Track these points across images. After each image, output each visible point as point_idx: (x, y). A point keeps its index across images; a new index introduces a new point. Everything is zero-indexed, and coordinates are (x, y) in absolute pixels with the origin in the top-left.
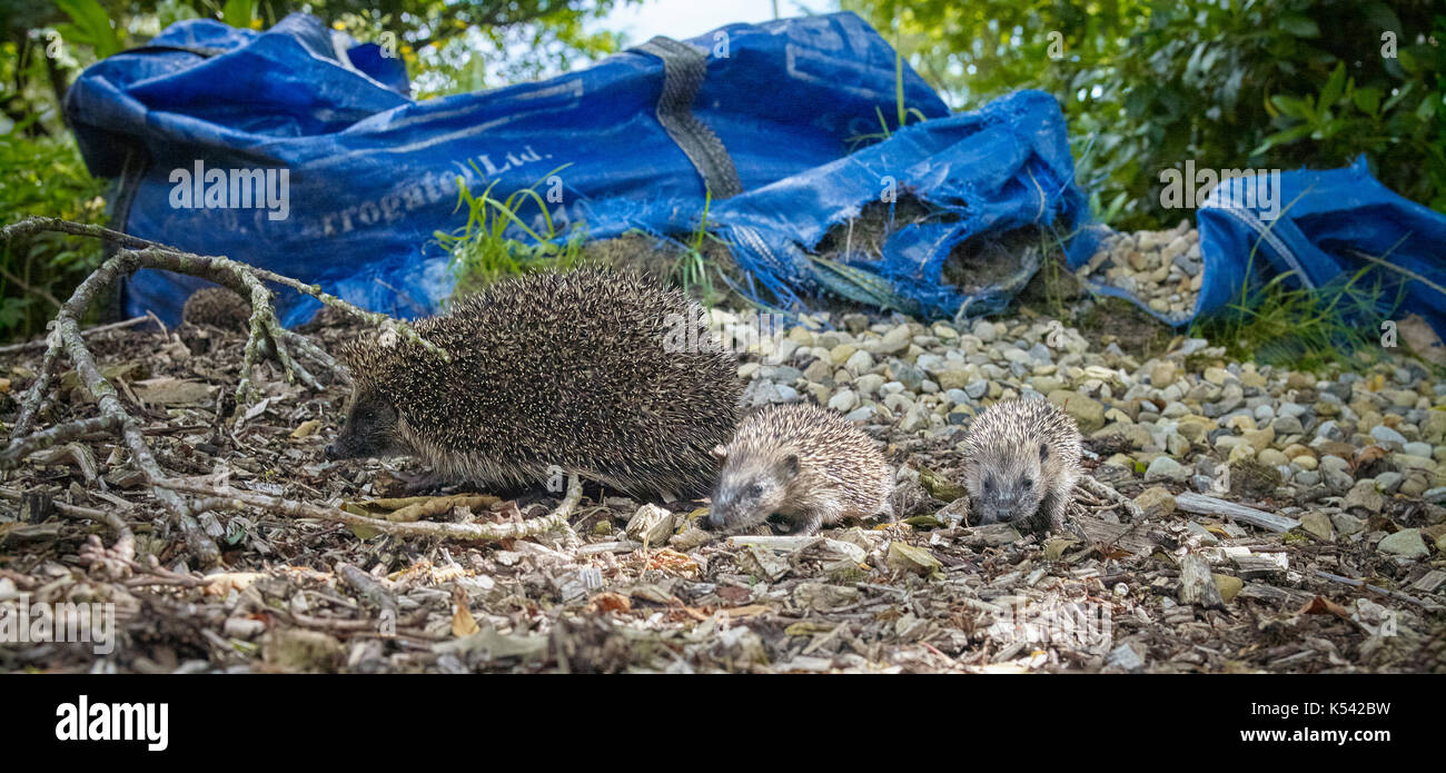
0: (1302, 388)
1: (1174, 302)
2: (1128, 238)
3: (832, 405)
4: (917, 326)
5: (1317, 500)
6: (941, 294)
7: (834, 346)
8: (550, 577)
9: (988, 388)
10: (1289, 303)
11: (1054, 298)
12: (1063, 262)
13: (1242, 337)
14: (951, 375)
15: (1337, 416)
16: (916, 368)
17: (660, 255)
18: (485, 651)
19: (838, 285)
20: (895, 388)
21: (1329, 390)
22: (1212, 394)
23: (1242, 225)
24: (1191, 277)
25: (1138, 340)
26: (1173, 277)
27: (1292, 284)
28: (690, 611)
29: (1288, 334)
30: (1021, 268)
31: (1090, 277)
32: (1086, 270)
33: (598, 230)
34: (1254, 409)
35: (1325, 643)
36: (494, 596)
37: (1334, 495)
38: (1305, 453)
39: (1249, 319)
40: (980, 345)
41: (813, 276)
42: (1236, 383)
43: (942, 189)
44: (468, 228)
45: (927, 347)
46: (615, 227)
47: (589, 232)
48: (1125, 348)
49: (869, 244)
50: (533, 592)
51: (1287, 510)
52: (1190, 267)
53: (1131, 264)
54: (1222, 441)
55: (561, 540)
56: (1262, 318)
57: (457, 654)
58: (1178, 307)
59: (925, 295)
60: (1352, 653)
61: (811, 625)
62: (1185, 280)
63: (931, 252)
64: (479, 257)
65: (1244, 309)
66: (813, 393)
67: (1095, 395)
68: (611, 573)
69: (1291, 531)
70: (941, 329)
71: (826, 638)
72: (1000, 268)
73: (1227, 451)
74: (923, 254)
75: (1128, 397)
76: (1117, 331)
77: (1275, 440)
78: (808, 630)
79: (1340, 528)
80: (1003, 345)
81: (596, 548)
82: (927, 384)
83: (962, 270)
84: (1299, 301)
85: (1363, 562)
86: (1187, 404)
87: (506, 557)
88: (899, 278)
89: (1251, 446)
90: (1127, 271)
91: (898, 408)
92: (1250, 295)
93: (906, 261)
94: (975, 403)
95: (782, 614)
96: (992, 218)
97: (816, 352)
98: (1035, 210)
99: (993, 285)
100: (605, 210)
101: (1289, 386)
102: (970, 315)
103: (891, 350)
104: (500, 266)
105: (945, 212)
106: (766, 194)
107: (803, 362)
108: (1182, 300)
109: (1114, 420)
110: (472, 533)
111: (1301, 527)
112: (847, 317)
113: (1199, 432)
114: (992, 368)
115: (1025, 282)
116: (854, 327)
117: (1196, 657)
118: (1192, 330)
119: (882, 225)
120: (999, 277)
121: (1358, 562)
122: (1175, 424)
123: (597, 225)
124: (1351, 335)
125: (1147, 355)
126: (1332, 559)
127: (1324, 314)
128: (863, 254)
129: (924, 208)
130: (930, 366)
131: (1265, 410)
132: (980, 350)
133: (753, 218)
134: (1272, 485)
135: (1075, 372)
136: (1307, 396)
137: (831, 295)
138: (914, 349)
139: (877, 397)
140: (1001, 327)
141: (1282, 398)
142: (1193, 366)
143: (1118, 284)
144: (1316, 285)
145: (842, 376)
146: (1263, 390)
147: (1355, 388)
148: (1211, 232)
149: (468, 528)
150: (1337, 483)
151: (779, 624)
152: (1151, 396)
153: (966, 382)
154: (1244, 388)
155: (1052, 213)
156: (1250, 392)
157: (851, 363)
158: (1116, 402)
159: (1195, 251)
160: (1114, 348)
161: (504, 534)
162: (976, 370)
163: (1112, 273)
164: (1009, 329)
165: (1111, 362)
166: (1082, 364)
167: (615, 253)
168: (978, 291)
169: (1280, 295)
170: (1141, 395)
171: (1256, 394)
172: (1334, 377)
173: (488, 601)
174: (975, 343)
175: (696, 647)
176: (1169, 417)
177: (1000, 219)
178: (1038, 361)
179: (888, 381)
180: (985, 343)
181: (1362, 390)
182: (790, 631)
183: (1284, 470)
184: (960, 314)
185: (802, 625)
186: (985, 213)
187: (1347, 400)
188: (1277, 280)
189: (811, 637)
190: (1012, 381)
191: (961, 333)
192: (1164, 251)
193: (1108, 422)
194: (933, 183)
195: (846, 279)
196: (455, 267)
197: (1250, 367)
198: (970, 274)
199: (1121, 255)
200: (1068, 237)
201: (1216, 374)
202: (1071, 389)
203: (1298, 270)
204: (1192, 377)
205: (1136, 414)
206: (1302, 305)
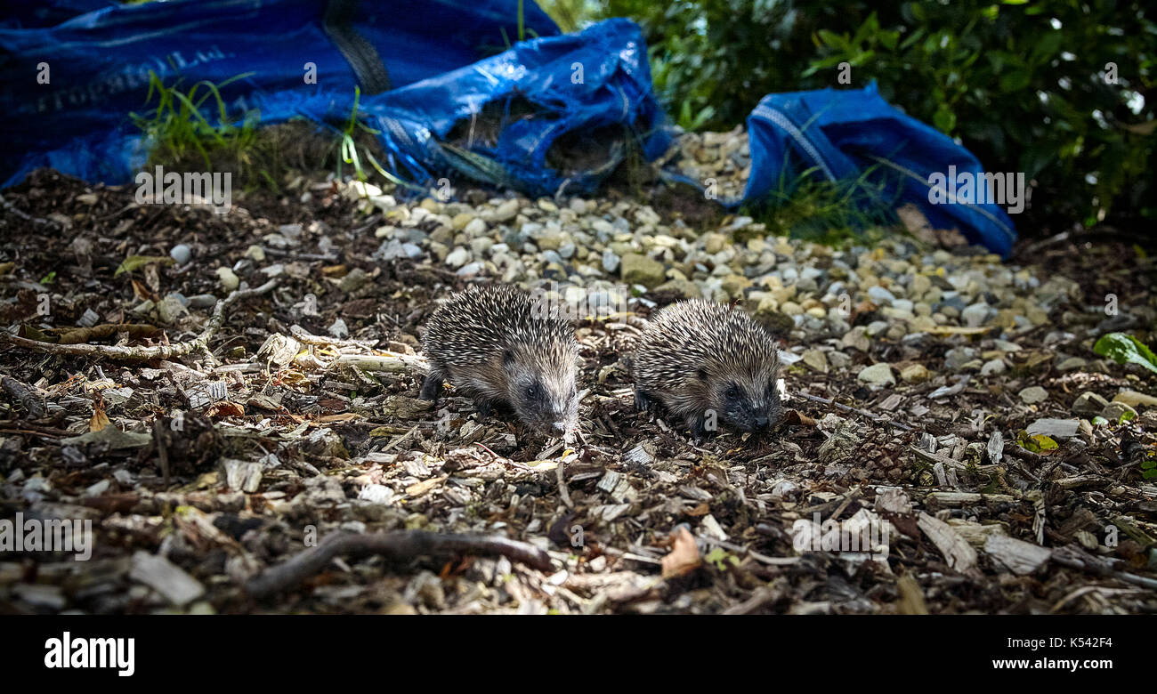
0: (821, 257)
1: (728, 188)
2: (695, 138)
3: (448, 261)
4: (525, 202)
5: (820, 341)
6: (544, 176)
7: (456, 215)
8: (182, 389)
9: (576, 251)
10: (816, 193)
11: (635, 182)
12: (642, 154)
13: (781, 217)
14: (548, 240)
15: (845, 279)
16: (521, 234)
17: (320, 139)
18: (104, 444)
19: (463, 167)
20: (501, 250)
21: (841, 259)
22: (751, 259)
23: (781, 131)
24: (742, 169)
25: (698, 217)
26: (728, 169)
27: (818, 177)
28: (294, 417)
29: (815, 215)
30: (608, 158)
31: (664, 167)
32: (661, 161)
33: (270, 116)
34: (782, 272)
35: (793, 446)
36: (132, 403)
37: (833, 337)
38: (816, 306)
39: (786, 203)
40: (574, 217)
41: (441, 158)
42: (771, 252)
43: (546, 93)
44: (160, 110)
45: (533, 218)
46: (283, 114)
47: (260, 118)
48: (689, 223)
49: (488, 136)
50: (167, 400)
51: (796, 349)
52: (742, 161)
53: (697, 158)
54: (754, 295)
55: (201, 361)
56: (797, 203)
57: (79, 446)
58: (733, 193)
59: (532, 176)
60: (812, 453)
61: (390, 428)
62: (737, 170)
63: (537, 143)
64: (169, 135)
65: (782, 195)
66: (435, 251)
67: (660, 258)
68: (237, 387)
69: (795, 364)
70: (545, 204)
71: (401, 438)
72: (593, 157)
73: (757, 303)
74: (531, 145)
75: (687, 260)
76: (683, 209)
77: (797, 296)
78: (388, 432)
79: (833, 362)
80: (592, 218)
81: (231, 368)
82: (528, 247)
83: (562, 158)
84: (823, 190)
85: (843, 388)
86: (732, 267)
87: (149, 373)
88: (511, 162)
89: (776, 300)
90: (693, 163)
91: (503, 265)
92: (787, 183)
93: (518, 149)
94: (566, 263)
95: (370, 421)
96: (585, 117)
97: (440, 219)
98: (620, 112)
99: (587, 169)
100: (275, 100)
101: (813, 255)
102: (569, 193)
103: (502, 219)
104: (187, 142)
105: (548, 110)
106: (409, 92)
107: (429, 227)
108: (734, 186)
109: (672, 278)
110: (123, 353)
111: (802, 361)
112: (470, 192)
113: (737, 288)
114: (582, 236)
115: (612, 169)
116: (475, 200)
117: (693, 456)
118: (741, 210)
119: (499, 119)
120: (590, 165)
121: (839, 387)
122: (719, 282)
123: (269, 112)
124: (862, 217)
125: (705, 228)
126: (821, 386)
127: (844, 201)
128: (483, 143)
129: (531, 107)
130: (532, 232)
131: (790, 273)
132: (575, 221)
133: (397, 111)
134: (786, 330)
135: (648, 240)
136: (824, 263)
137: (457, 175)
138: (520, 218)
139: (487, 255)
140: (592, 204)
141: (804, 265)
142: (740, 238)
143: (685, 173)
144: (837, 178)
145: (460, 238)
146: (791, 258)
147: (861, 258)
148: (758, 134)
149: (119, 349)
150: (838, 329)
151: (365, 427)
152: (704, 261)
153: (559, 246)
154: (777, 256)
155: (633, 115)
156: (780, 259)
157: (468, 229)
158: (677, 264)
159: (745, 149)
160: (679, 222)
161: (151, 355)
162: (569, 237)
163: (681, 164)
164: (599, 205)
165: (676, 233)
166: (653, 234)
167: (283, 136)
168: (574, 175)
169: (810, 185)
170: (697, 259)
171: (786, 260)
172: (847, 250)
173: (127, 407)
174: (570, 215)
175: (286, 444)
176: (717, 276)
177: (593, 118)
178: (618, 231)
179: (497, 243)
180: (579, 216)
181: (866, 259)
182: (374, 433)
183: (798, 319)
184: (560, 193)
185: (383, 428)
186: (580, 113)
187: (855, 266)
188: (806, 173)
189: (390, 438)
190: (597, 246)
191: (560, 208)
192: (722, 148)
193: (668, 279)
194: (540, 87)
195: (469, 163)
196: (146, 142)
197: (783, 240)
198: (568, 161)
199: (689, 150)
200: (646, 135)
201: (756, 245)
202: (643, 253)
203: (823, 166)
204: (738, 247)
205: (691, 274)
206: (825, 194)
